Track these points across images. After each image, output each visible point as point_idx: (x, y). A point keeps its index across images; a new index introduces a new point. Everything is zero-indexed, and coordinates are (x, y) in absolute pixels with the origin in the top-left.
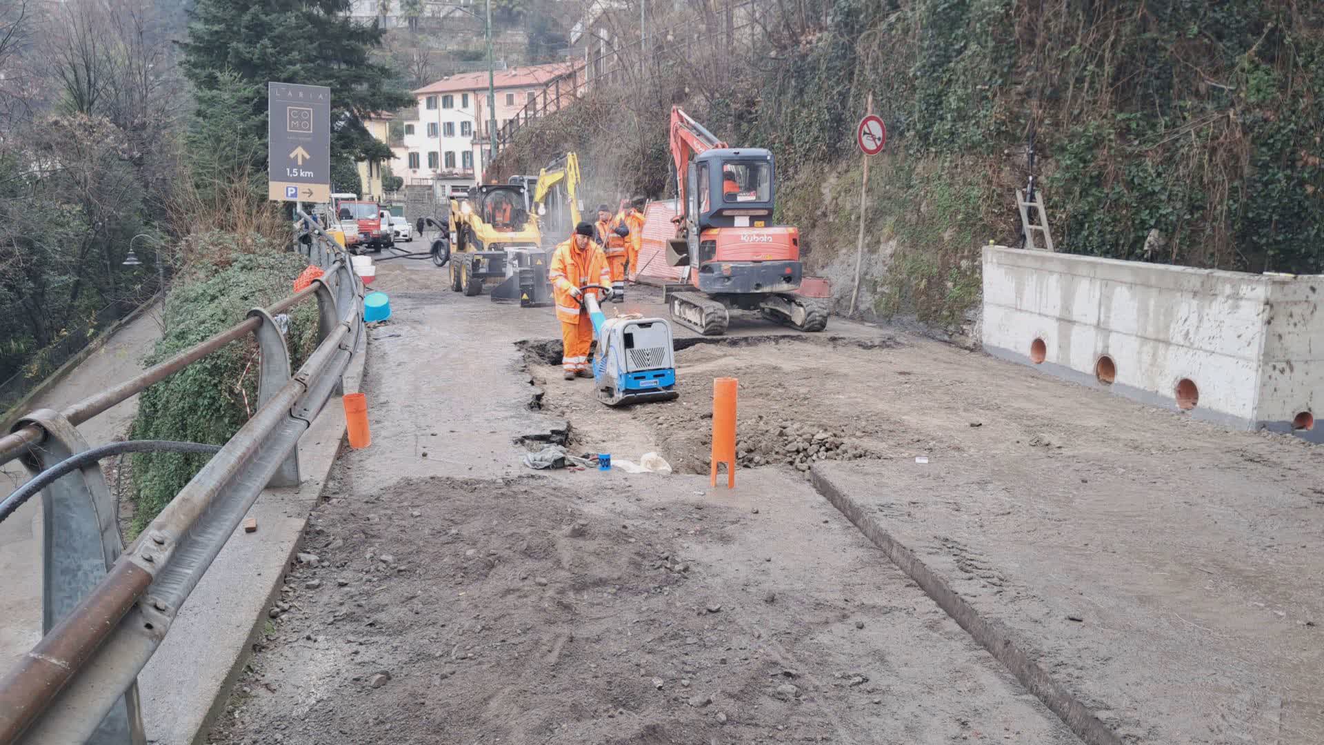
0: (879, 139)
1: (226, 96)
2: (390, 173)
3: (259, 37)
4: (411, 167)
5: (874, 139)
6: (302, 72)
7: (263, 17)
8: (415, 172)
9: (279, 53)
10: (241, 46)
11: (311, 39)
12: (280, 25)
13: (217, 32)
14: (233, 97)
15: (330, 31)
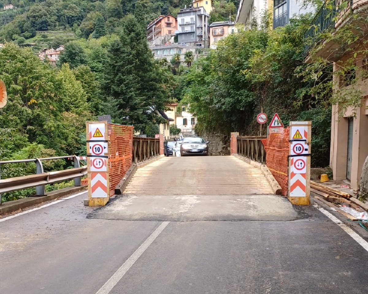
0: (265, 119)
1: (109, 105)
2: (176, 127)
3: (121, 83)
4: (184, 124)
5: (263, 120)
6: (134, 95)
7: (122, 77)
8: (185, 126)
9: (127, 89)
10: (115, 87)
11: (138, 83)
12: (128, 79)
13: (108, 83)
14: (111, 105)
15: (145, 79)
